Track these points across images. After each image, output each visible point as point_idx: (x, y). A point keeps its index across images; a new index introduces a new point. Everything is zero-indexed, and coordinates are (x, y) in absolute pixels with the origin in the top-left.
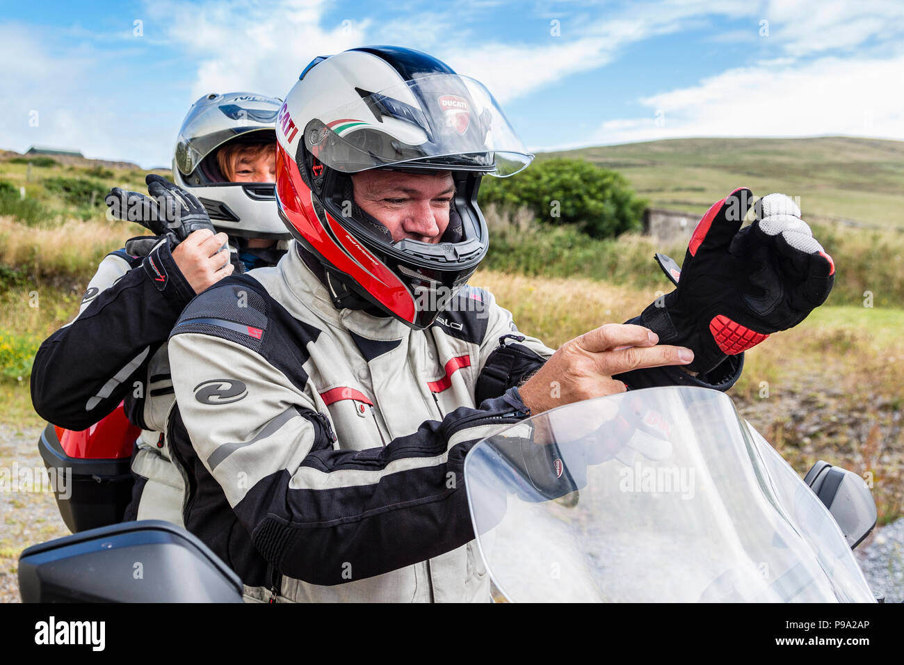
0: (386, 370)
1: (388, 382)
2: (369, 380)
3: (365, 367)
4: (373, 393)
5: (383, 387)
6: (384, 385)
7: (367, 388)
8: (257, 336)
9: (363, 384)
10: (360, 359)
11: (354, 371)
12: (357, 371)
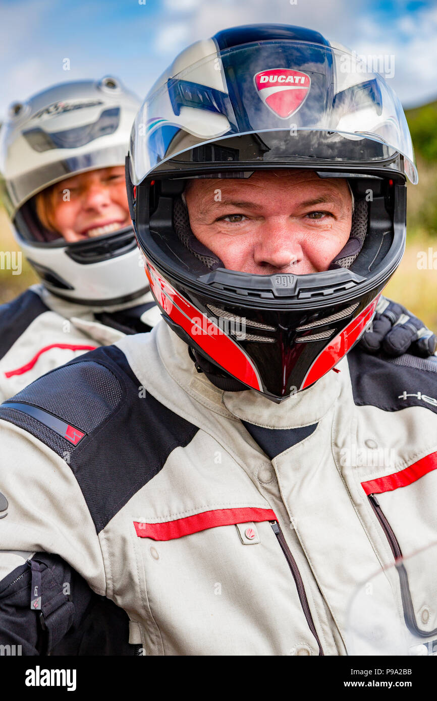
0: (296, 469)
1: (301, 486)
2: (274, 484)
3: (268, 467)
4: (282, 501)
5: (294, 492)
6: (296, 489)
7: (273, 494)
8: (73, 440)
9: (266, 489)
10: (259, 458)
11: (252, 473)
12: (256, 473)
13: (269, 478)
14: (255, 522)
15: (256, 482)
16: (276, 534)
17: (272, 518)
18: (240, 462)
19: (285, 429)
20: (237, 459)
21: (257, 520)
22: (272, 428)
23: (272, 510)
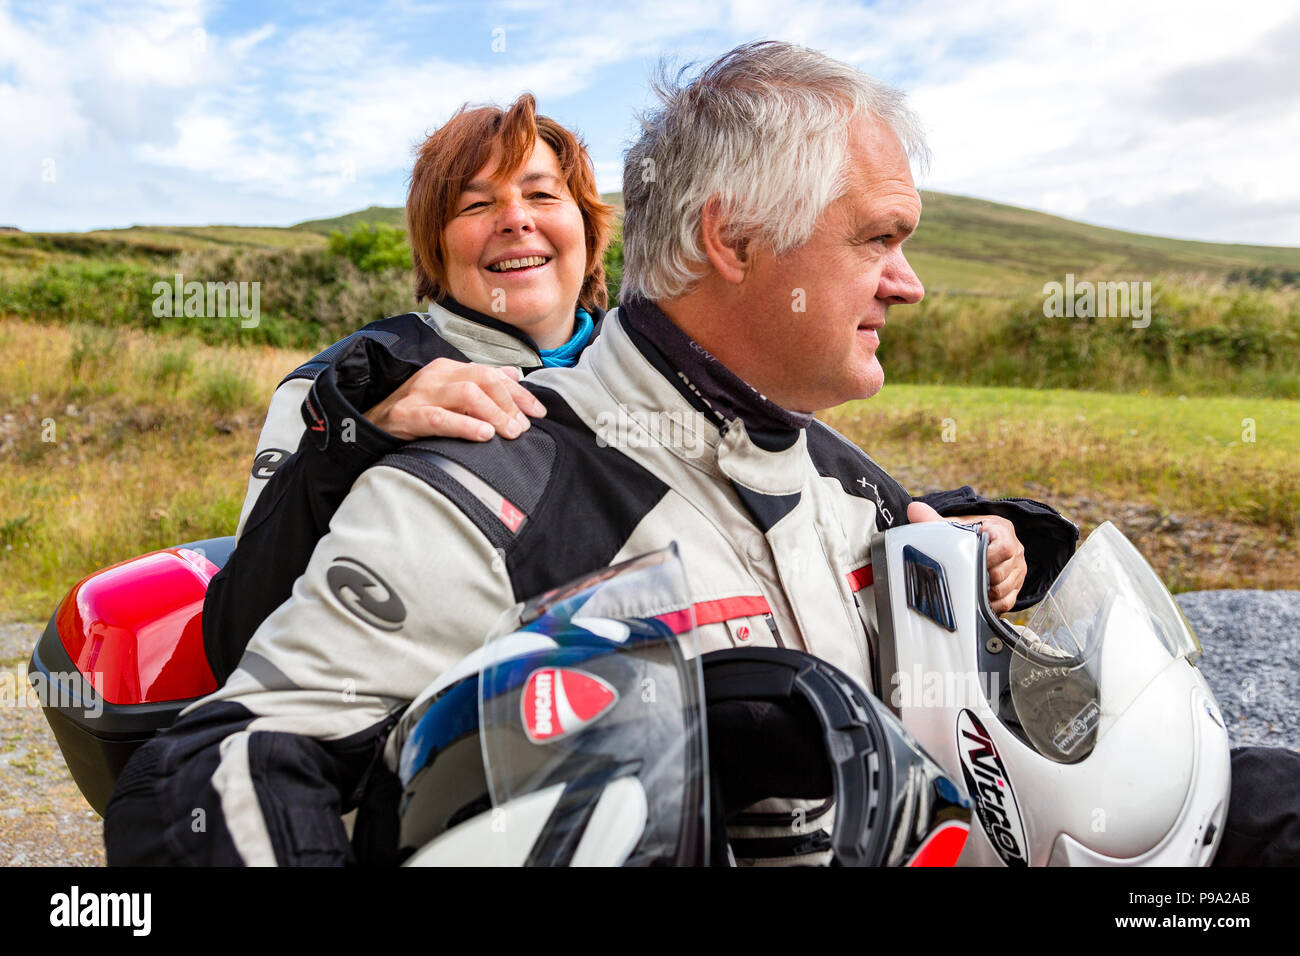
2: (769, 564)
3: (761, 540)
4: (779, 585)
7: (767, 578)
9: (756, 569)
10: (747, 528)
11: (740, 547)
12: (745, 548)
13: (760, 555)
14: (748, 616)
15: (744, 559)
16: (773, 632)
17: (765, 610)
18: (725, 532)
19: (776, 494)
20: (721, 528)
21: (751, 613)
22: (762, 493)
23: (763, 597)
